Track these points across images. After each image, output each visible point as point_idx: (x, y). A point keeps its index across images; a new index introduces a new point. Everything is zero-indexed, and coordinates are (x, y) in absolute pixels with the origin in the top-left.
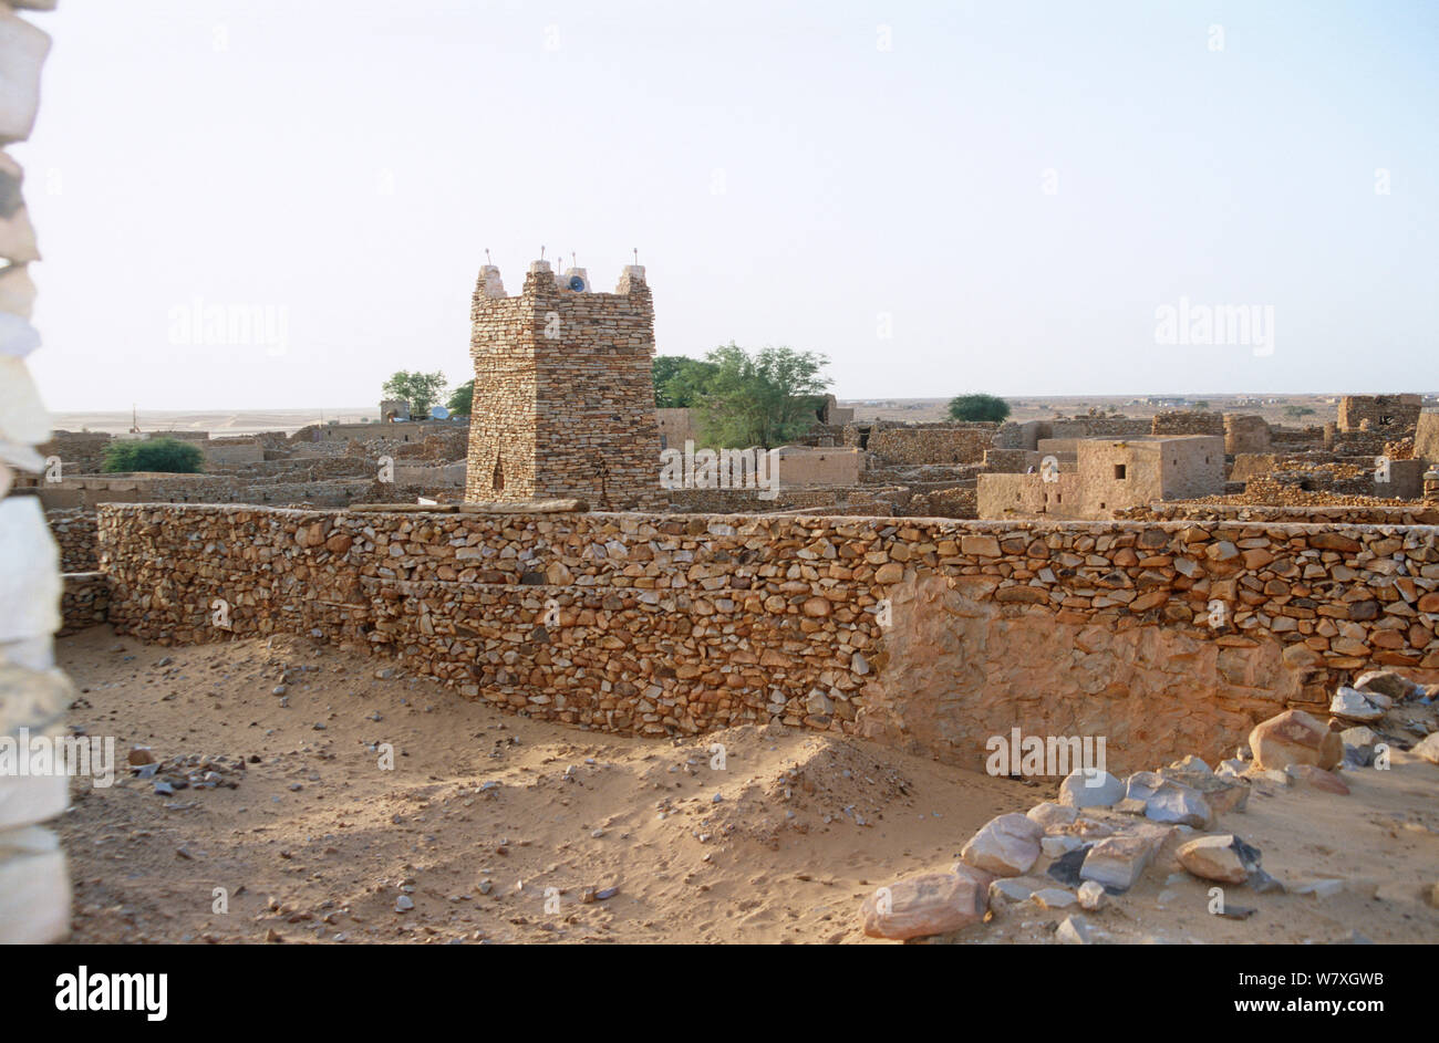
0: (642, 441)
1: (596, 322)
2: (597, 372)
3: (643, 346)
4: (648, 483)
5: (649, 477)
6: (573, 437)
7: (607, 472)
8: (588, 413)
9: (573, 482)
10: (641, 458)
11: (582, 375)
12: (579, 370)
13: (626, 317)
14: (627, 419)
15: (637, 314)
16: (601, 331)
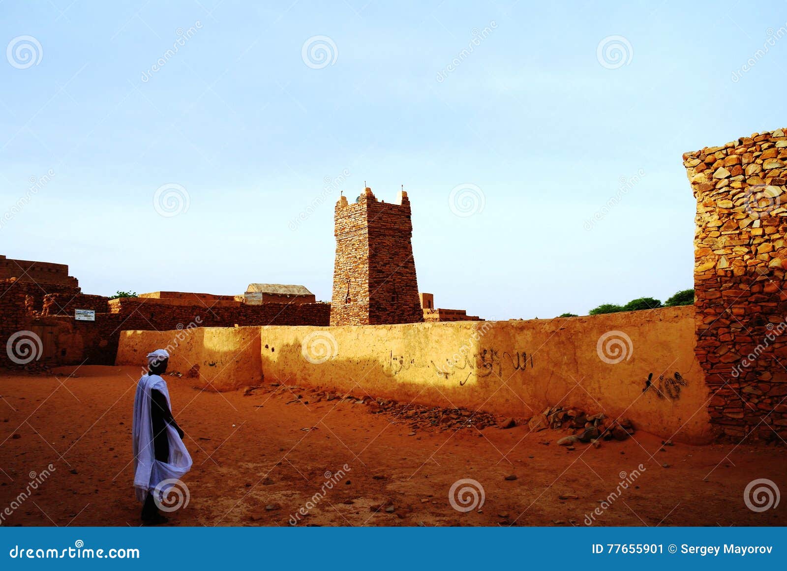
0: (361, 266)
1: (349, 217)
2: (351, 238)
3: (363, 223)
4: (363, 285)
5: (363, 283)
6: (343, 267)
7: (350, 281)
8: (348, 256)
9: (341, 286)
10: (360, 274)
11: (348, 240)
12: (347, 238)
13: (357, 212)
14: (358, 257)
15: (361, 210)
16: (351, 220)
